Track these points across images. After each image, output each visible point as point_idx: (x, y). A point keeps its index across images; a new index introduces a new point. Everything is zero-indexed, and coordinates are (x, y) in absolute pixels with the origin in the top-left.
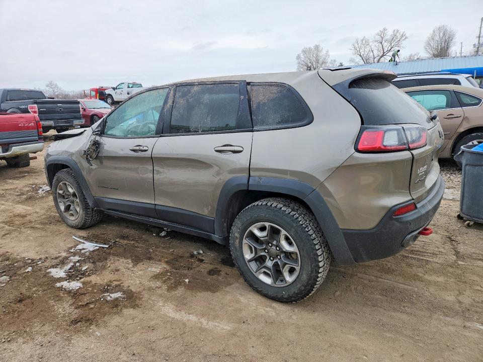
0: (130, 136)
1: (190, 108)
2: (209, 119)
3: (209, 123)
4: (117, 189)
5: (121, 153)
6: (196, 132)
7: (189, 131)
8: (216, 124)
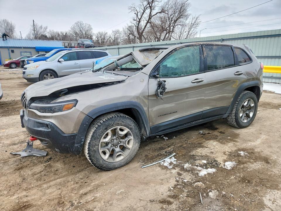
0: (182, 75)
1: (215, 56)
2: (225, 61)
3: (225, 63)
4: (177, 112)
5: (187, 86)
6: (220, 68)
7: (217, 68)
8: (228, 63)
